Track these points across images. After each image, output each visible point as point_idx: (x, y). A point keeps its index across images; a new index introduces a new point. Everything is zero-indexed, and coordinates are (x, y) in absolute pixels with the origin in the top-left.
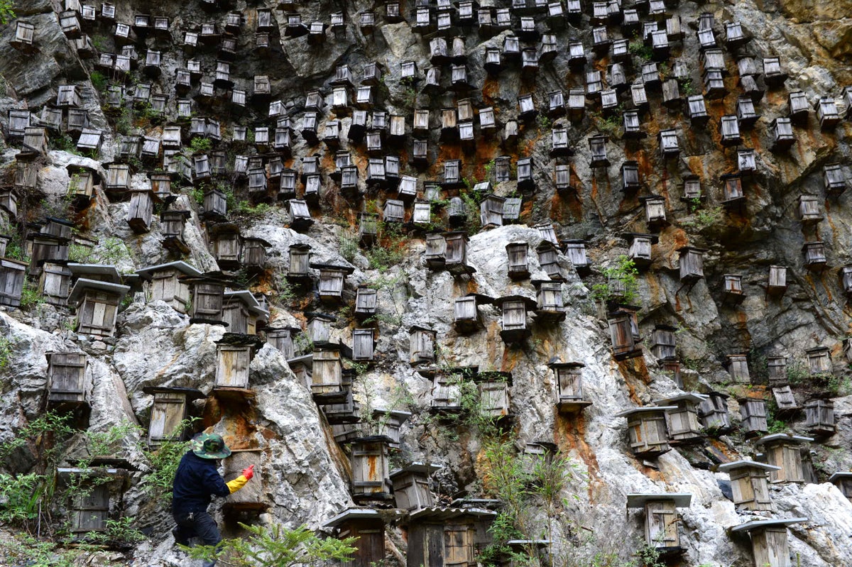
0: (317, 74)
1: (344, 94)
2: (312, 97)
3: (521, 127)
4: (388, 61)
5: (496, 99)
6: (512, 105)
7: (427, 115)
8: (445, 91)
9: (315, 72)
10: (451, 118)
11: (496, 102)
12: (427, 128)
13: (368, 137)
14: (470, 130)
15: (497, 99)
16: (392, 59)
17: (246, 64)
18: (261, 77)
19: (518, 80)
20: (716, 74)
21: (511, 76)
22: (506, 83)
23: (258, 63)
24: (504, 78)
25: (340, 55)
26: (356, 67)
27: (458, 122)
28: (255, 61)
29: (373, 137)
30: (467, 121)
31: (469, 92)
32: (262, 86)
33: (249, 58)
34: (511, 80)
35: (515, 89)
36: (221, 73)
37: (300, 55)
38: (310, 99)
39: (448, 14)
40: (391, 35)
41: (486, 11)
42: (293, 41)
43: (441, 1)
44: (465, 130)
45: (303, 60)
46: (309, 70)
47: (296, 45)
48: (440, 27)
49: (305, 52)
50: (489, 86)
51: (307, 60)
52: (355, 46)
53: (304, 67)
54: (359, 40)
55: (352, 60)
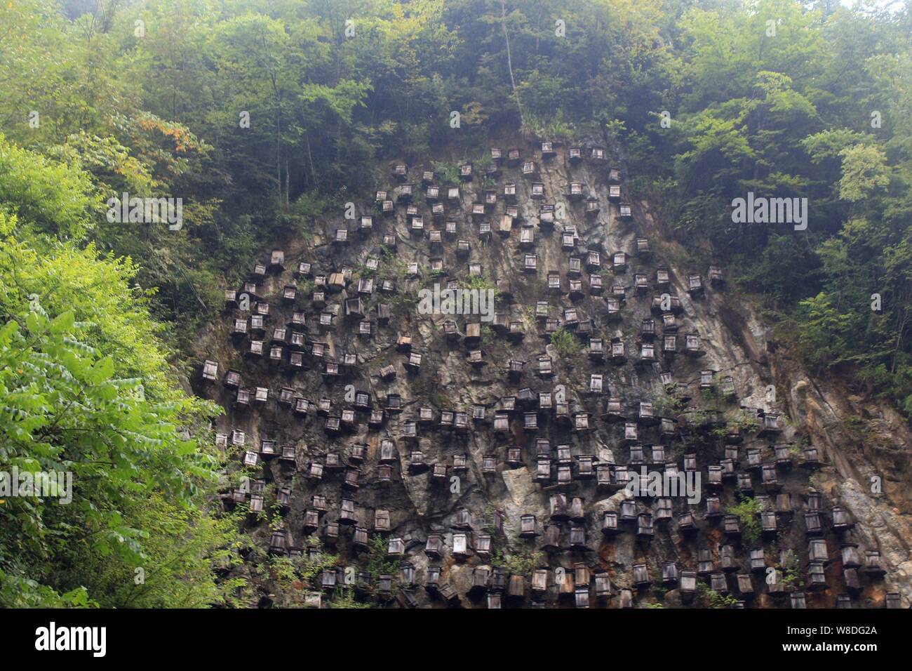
0: (438, 513)
1: (464, 540)
2: (432, 540)
3: (635, 593)
4: (508, 508)
6: (626, 568)
7: (545, 576)
8: (563, 550)
9: (436, 511)
10: (568, 581)
11: (612, 565)
12: (544, 589)
13: (489, 599)
14: (586, 596)
16: (512, 507)
18: (382, 512)
19: (633, 543)
20: (818, 568)
21: (627, 539)
22: (622, 546)
23: (378, 492)
24: (620, 541)
25: (460, 495)
26: (475, 507)
27: (575, 587)
29: (493, 599)
30: (584, 587)
31: (586, 553)
32: (382, 522)
35: (630, 552)
36: (346, 511)
37: (422, 494)
38: (430, 542)
39: (569, 468)
40: (511, 481)
41: (605, 468)
42: (415, 478)
43: (562, 452)
44: (581, 596)
45: (424, 499)
46: (430, 509)
47: (417, 483)
48: (560, 481)
49: (426, 491)
50: (605, 549)
51: (427, 500)
52: (475, 485)
53: (425, 506)
54: (479, 481)
55: (472, 501)
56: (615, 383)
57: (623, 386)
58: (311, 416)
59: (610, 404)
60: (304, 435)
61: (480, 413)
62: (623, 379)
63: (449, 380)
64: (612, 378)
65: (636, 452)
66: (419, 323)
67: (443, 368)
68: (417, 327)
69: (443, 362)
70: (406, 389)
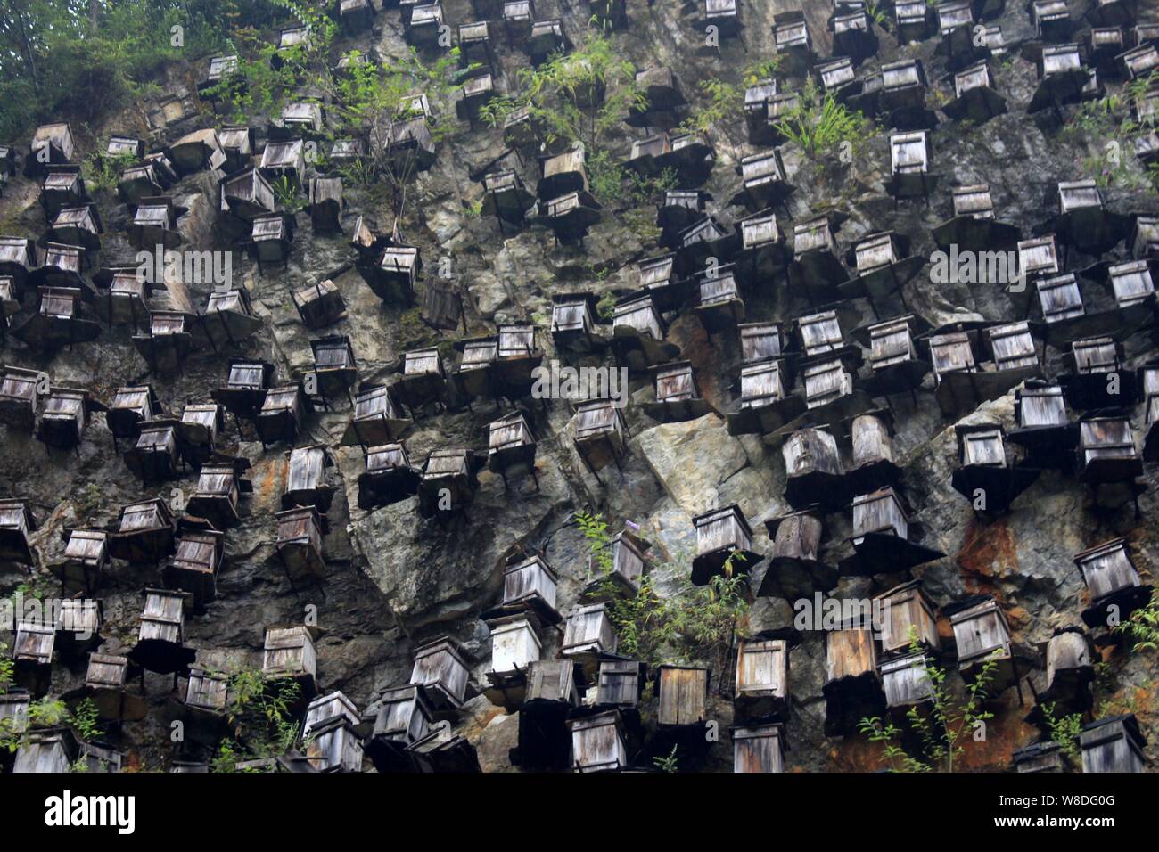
0: (453, 600)
1: (524, 636)
2: (429, 661)
5: (1009, 580)
6: (1065, 593)
7: (779, 655)
9: (445, 595)
10: (856, 649)
11: (1010, 589)
12: (779, 694)
13: (576, 737)
15: (1011, 579)
17: (252, 607)
18: (287, 632)
19: (1078, 515)
21: (1056, 505)
22: (1039, 527)
24: (1029, 514)
25: (519, 535)
27: (883, 656)
28: (278, 596)
29: (591, 735)
30: (908, 652)
31: (917, 571)
32: (284, 658)
33: (259, 591)
34: (1053, 518)
36: (153, 621)
37: (400, 553)
38: (422, 667)
39: (838, 363)
40: (669, 452)
41: (954, 337)
42: (378, 515)
43: (814, 330)
44: (900, 677)
45: (408, 566)
46: (428, 590)
47: (387, 526)
48: (813, 399)
49: (416, 541)
50: (981, 544)
51: (419, 565)
52: (568, 506)
53: (411, 585)
54: (579, 488)
55: (559, 549)
56: (972, 162)
57: (1000, 163)
58: (98, 444)
59: (958, 200)
60: (73, 492)
61: (571, 316)
62: (999, 147)
63: (499, 297)
64: (961, 154)
65: (1057, 293)
66: (428, 209)
67: (486, 276)
68: (423, 220)
69: (488, 266)
70: (377, 337)
